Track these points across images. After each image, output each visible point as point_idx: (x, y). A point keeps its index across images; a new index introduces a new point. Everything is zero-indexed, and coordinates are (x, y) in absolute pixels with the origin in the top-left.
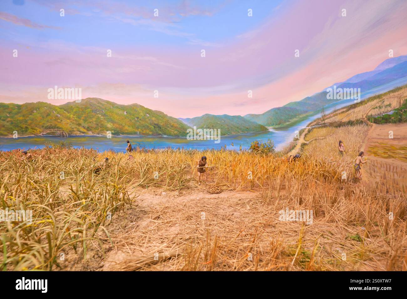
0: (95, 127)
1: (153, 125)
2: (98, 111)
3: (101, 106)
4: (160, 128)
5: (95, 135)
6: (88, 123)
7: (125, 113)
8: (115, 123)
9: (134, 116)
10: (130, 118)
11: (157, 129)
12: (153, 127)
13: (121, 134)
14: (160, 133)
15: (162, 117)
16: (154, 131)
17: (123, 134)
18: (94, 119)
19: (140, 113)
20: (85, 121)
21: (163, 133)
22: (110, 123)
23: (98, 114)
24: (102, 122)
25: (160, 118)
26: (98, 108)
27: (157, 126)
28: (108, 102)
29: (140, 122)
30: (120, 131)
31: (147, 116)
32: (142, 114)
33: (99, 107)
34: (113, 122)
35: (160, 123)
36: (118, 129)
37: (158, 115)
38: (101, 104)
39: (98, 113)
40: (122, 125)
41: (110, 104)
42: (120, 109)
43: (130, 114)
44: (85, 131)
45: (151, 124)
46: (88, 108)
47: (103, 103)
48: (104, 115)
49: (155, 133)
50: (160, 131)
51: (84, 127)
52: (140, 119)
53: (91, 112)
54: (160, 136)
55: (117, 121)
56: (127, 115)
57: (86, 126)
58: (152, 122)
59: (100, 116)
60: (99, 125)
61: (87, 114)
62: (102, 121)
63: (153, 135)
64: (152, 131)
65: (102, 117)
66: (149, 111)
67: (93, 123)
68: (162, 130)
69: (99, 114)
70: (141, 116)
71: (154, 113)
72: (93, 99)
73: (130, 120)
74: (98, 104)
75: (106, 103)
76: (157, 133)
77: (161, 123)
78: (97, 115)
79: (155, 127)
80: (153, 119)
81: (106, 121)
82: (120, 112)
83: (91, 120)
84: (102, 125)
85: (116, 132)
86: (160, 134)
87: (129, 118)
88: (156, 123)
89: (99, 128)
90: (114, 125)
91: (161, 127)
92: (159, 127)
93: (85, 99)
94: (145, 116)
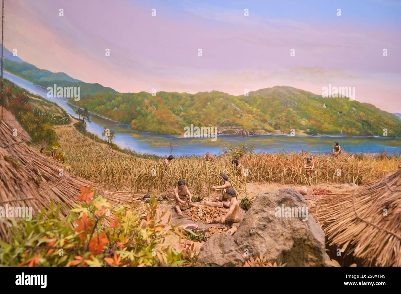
0: (284, 124)
1: (361, 122)
2: (289, 104)
3: (293, 96)
4: (370, 126)
5: (285, 134)
6: (275, 119)
7: (325, 106)
8: (312, 119)
9: (335, 110)
10: (331, 113)
11: (366, 127)
12: (360, 124)
13: (319, 134)
14: (370, 132)
15: (372, 112)
16: (362, 129)
17: (321, 133)
18: (284, 114)
19: (343, 106)
20: (272, 116)
21: (374, 133)
22: (304, 119)
23: (288, 107)
24: (294, 118)
25: (370, 113)
26: (290, 99)
27: (366, 123)
28: (302, 92)
29: (344, 119)
30: (317, 130)
31: (353, 110)
32: (346, 107)
33: (290, 97)
34: (309, 118)
35: (370, 120)
36: (315, 127)
37: (367, 109)
38: (293, 94)
39: (289, 105)
40: (320, 122)
41: (305, 94)
42: (317, 100)
43: (331, 107)
44: (272, 129)
45: (358, 121)
46: (277, 99)
47: (296, 93)
48: (297, 109)
49: (363, 132)
50: (371, 130)
51: (271, 125)
52: (344, 115)
53: (280, 105)
54: (370, 136)
55: (313, 116)
56: (327, 109)
57: (273, 123)
58: (359, 118)
59: (291, 109)
60: (291, 121)
61: (275, 107)
62: (294, 116)
63: (360, 134)
64: (359, 130)
65: (294, 112)
66: (355, 104)
67: (281, 118)
68: (373, 128)
69: (290, 107)
70: (346, 109)
71: (362, 107)
72: (283, 87)
73: (331, 116)
74: (289, 94)
75: (299, 93)
76: (366, 132)
77: (372, 119)
78: (287, 109)
79: (363, 124)
80: (361, 114)
81: (299, 117)
82: (318, 105)
83: (279, 116)
84: (294, 121)
85: (312, 130)
86: (370, 134)
87: (329, 113)
88: (364, 119)
89: (290, 125)
90: (309, 122)
91: (372, 125)
92: (368, 124)
93: (272, 88)
94: (350, 109)
